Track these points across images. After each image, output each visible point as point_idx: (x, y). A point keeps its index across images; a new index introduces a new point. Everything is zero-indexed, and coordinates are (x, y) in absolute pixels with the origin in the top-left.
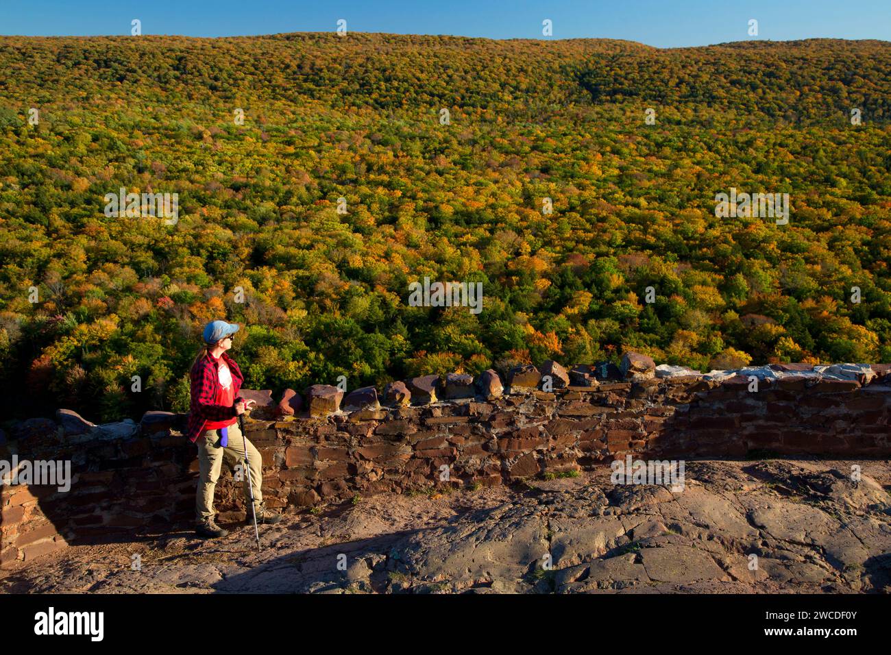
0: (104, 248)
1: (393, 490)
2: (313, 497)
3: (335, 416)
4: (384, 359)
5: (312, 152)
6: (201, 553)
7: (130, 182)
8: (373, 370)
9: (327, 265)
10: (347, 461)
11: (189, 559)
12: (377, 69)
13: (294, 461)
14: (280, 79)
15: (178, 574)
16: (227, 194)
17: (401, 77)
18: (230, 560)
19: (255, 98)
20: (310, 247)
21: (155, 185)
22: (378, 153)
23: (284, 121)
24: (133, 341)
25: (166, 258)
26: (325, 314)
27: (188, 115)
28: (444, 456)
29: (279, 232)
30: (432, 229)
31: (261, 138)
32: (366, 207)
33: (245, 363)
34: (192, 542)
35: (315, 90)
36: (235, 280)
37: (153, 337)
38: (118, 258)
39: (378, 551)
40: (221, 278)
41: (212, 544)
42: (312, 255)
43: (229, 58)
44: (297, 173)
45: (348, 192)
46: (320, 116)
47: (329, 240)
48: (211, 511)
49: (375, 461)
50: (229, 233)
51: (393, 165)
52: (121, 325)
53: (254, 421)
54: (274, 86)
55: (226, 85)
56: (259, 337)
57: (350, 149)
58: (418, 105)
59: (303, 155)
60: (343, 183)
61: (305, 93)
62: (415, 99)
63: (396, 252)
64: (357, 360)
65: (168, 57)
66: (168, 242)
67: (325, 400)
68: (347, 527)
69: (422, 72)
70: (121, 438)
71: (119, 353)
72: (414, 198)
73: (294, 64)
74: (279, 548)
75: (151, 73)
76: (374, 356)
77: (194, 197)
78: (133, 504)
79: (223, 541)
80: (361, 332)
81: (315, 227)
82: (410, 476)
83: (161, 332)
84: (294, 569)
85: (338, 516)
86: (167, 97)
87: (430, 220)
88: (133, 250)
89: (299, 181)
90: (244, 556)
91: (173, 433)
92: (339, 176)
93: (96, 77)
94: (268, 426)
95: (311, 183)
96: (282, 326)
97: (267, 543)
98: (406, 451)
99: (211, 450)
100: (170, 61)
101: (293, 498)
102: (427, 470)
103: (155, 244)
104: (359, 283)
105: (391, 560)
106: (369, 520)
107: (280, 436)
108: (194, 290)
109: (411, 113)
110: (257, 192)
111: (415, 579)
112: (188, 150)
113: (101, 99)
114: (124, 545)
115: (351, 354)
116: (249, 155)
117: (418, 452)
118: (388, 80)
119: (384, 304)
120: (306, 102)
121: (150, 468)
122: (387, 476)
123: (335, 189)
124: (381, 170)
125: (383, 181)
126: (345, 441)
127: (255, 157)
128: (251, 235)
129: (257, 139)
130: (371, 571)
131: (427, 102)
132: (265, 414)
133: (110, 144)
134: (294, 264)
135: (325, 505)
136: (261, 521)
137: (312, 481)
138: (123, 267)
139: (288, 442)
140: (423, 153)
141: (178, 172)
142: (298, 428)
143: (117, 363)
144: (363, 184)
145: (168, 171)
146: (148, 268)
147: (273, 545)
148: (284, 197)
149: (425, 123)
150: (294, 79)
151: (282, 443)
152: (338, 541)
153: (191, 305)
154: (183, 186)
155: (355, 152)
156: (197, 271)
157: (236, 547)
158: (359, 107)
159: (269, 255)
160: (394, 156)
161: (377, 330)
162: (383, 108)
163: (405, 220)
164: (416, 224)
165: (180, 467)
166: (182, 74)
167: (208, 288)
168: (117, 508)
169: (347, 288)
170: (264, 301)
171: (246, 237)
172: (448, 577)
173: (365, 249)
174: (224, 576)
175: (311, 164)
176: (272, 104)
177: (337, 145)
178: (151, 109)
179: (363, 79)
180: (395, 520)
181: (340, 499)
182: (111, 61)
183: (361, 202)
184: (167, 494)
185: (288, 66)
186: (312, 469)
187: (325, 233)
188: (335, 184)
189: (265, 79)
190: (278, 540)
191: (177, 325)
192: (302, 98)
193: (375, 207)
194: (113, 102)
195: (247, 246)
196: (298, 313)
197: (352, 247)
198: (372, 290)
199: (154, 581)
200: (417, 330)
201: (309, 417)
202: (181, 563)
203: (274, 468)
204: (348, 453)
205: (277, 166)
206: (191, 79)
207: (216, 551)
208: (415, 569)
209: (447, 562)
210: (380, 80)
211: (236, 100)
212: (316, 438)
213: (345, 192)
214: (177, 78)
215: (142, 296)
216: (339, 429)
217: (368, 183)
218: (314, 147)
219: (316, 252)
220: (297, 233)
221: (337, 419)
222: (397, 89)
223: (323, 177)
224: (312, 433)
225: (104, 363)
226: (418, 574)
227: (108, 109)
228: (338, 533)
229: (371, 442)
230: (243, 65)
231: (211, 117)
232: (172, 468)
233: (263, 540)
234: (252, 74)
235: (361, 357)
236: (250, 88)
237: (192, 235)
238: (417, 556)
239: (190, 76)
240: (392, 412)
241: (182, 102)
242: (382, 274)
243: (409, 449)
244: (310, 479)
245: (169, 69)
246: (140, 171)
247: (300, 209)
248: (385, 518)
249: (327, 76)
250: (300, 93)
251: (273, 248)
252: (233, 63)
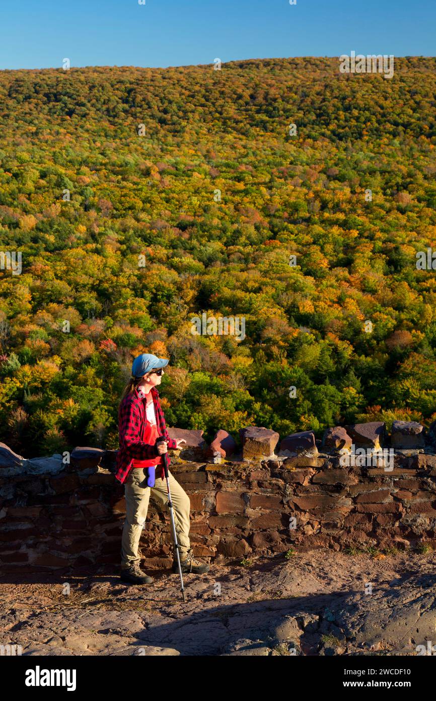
0: (49, 287)
1: (331, 546)
2: (244, 547)
3: (270, 461)
4: (334, 413)
5: (263, 189)
6: (124, 600)
7: (76, 220)
8: (322, 425)
9: (275, 310)
10: (281, 510)
11: (112, 605)
12: (336, 98)
13: (225, 507)
14: (231, 110)
15: (100, 619)
16: (173, 233)
17: (362, 106)
18: (154, 609)
19: (205, 131)
20: (258, 290)
21: (102, 223)
22: (334, 190)
23: (234, 156)
24: (74, 384)
25: (110, 299)
26: (272, 362)
27: (136, 150)
28: (388, 513)
29: (226, 274)
30: (391, 273)
31: (210, 174)
32: (319, 248)
33: (187, 411)
34: (117, 587)
35: (267, 122)
36: (178, 323)
37: (94, 380)
38: (62, 298)
39: (311, 610)
40: (164, 322)
41: (136, 591)
42: (260, 299)
43: (179, 89)
44: (247, 211)
45: (299, 232)
46: (272, 149)
47: (277, 282)
48: (136, 554)
49: (310, 512)
50: (174, 273)
51: (350, 202)
52: (63, 367)
53: (184, 462)
54: (225, 119)
55: (175, 118)
56: (202, 385)
57: (303, 184)
58: (379, 136)
59: (253, 191)
60: (294, 222)
61: (257, 126)
62: (377, 130)
63: (350, 297)
64: (305, 413)
65: (118, 89)
66: (112, 283)
67: (259, 443)
68: (279, 583)
69: (386, 99)
70: (49, 473)
71: (60, 396)
72: (371, 238)
73: (247, 93)
74: (206, 600)
75: (99, 106)
76: (324, 409)
77: (139, 236)
78: (58, 543)
79: (148, 588)
80: (310, 382)
81: (263, 269)
82: (349, 532)
83: (102, 376)
84: (221, 624)
85: (270, 570)
86: (116, 131)
87: (390, 263)
88: (77, 291)
89: (248, 220)
90: (168, 606)
91: (100, 470)
92: (291, 214)
93: (46, 111)
94: (198, 467)
95: (261, 222)
96: (226, 374)
97: (194, 593)
98: (346, 504)
99: (137, 490)
100: (119, 93)
101: (222, 548)
102: (369, 526)
103: (99, 285)
104: (309, 330)
105: (325, 622)
106: (303, 577)
107: (210, 479)
108: (137, 333)
109: (371, 146)
110: (204, 232)
111: (350, 645)
112: (135, 187)
113: (51, 134)
114: (48, 586)
115: (299, 406)
116: (197, 192)
117: (359, 506)
118: (347, 109)
119: (336, 353)
120: (258, 135)
121: (77, 506)
122: (324, 530)
123: (286, 228)
124: (337, 208)
125: (338, 220)
126: (279, 488)
127: (204, 194)
128: (197, 277)
129: (206, 174)
130: (301, 632)
131: (390, 133)
132: (195, 455)
133: (57, 181)
134: (242, 308)
135: (257, 558)
136: (188, 570)
137: (243, 530)
138: (67, 308)
139: (219, 487)
140: (384, 189)
141: (124, 210)
142: (230, 471)
143: (58, 406)
144: (316, 223)
145: (115, 208)
146: (91, 309)
147: (199, 596)
148: (232, 236)
149: (388, 155)
150: (247, 110)
151: (212, 487)
152: (269, 597)
153: (133, 348)
154: (129, 224)
155: (309, 188)
156: (140, 313)
157: (161, 595)
158: (315, 139)
159: (214, 299)
160: (352, 192)
161: (327, 381)
162: (341, 139)
163: (361, 264)
164: (373, 267)
165: (107, 506)
166: (130, 107)
167: (151, 331)
168: (42, 546)
169: (295, 335)
170: (209, 346)
171: (191, 278)
172: (388, 646)
173: (317, 293)
174: (147, 625)
175: (261, 202)
176: (222, 138)
177: (289, 181)
178: (98, 144)
179: (320, 109)
180: (331, 579)
181: (273, 552)
182: (61, 94)
183: (314, 243)
184: (93, 535)
185: (240, 97)
186: (244, 517)
187: (274, 276)
188: (286, 224)
189: (216, 111)
190: (204, 591)
191: (119, 369)
192: (253, 131)
193: (329, 248)
194: (61, 137)
195: (192, 288)
196: (243, 361)
197: (302, 290)
198: (323, 338)
199: (76, 625)
200: (371, 383)
201: (242, 460)
202: (104, 609)
203: (203, 513)
204: (282, 502)
205: (226, 204)
206: (140, 113)
207: (140, 598)
208: (350, 633)
209: (387, 628)
210: (338, 109)
211: (185, 134)
212: (248, 484)
213: (296, 232)
214: (125, 111)
215: (85, 338)
216: (273, 475)
217: (323, 222)
218: (265, 183)
219: (264, 295)
220: (244, 275)
221: (271, 464)
222: (357, 119)
223: (274, 216)
224: (244, 478)
225: (45, 406)
226: (353, 639)
227: (57, 145)
228: (269, 588)
229: (307, 491)
230: (193, 96)
231: (159, 152)
232: (98, 507)
233: (189, 590)
234: (202, 105)
235: (309, 410)
236: (200, 121)
237: (136, 276)
238: (353, 619)
239: (139, 109)
240: (331, 460)
241: (130, 136)
242: (335, 320)
243: (349, 502)
244: (241, 528)
245: (118, 103)
246: (87, 208)
247: (249, 249)
248: (320, 576)
249: (281, 107)
250: (252, 126)
251: (219, 291)
252: (183, 94)
